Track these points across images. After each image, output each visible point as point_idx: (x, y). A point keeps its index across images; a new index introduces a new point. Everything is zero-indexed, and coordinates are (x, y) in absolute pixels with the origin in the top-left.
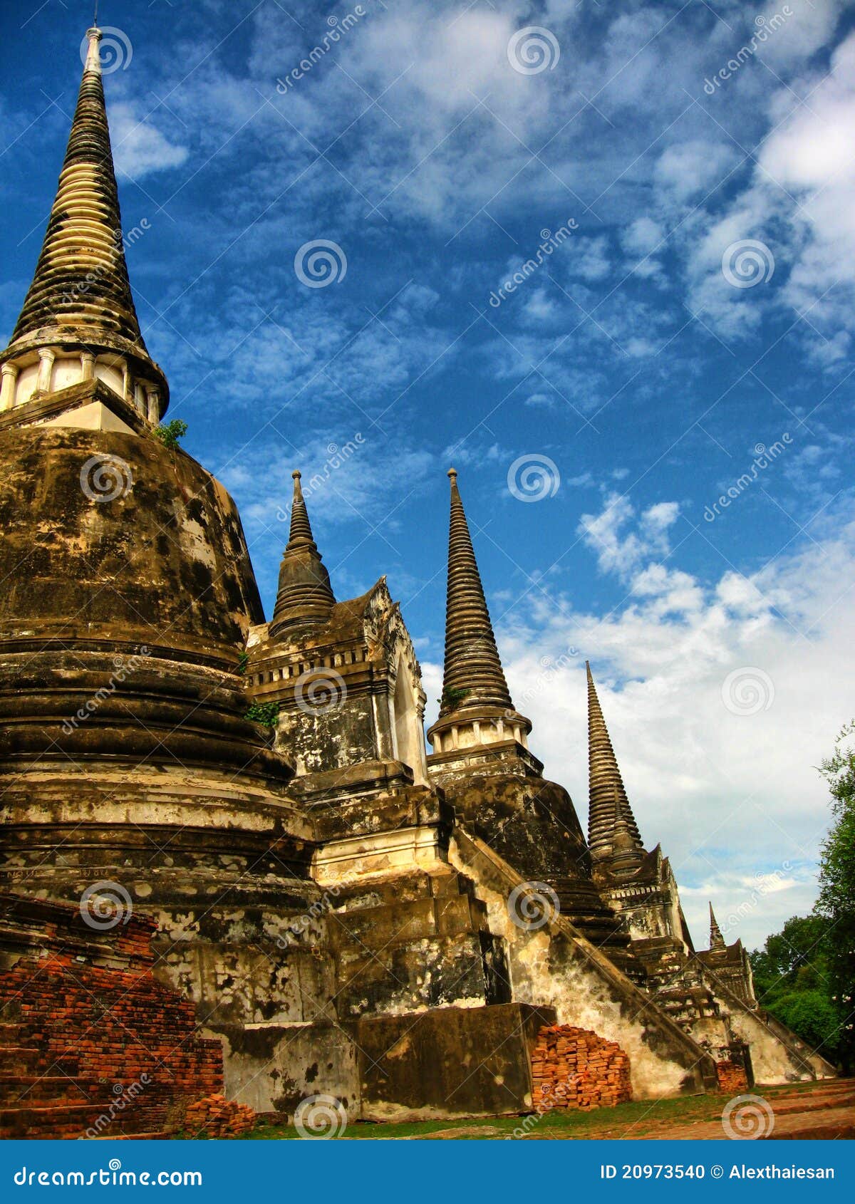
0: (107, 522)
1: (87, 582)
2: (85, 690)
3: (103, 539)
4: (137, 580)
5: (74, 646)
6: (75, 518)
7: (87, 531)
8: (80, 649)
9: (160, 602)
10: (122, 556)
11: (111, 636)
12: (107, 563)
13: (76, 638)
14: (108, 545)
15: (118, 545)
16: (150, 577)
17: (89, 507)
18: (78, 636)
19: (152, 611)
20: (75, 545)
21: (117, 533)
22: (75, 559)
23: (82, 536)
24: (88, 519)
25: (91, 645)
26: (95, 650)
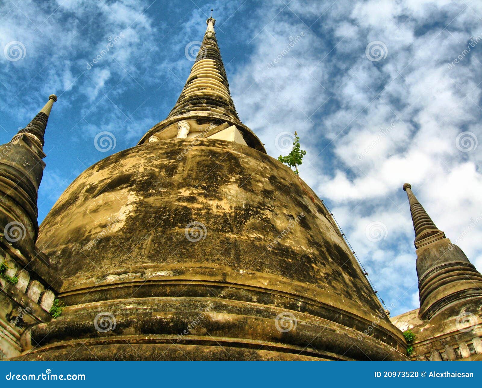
0: (249, 194)
1: (232, 236)
2: (244, 341)
3: (246, 205)
4: (286, 242)
5: (223, 293)
6: (217, 188)
7: (229, 197)
8: (230, 296)
9: (313, 265)
10: (267, 221)
11: (270, 284)
12: (252, 223)
13: (225, 282)
14: (253, 210)
15: (262, 212)
16: (298, 242)
17: (230, 182)
18: (229, 280)
19: (307, 272)
20: (217, 206)
21: (259, 203)
22: (217, 216)
23: (225, 200)
24: (229, 189)
25: (244, 293)
26: (251, 300)
